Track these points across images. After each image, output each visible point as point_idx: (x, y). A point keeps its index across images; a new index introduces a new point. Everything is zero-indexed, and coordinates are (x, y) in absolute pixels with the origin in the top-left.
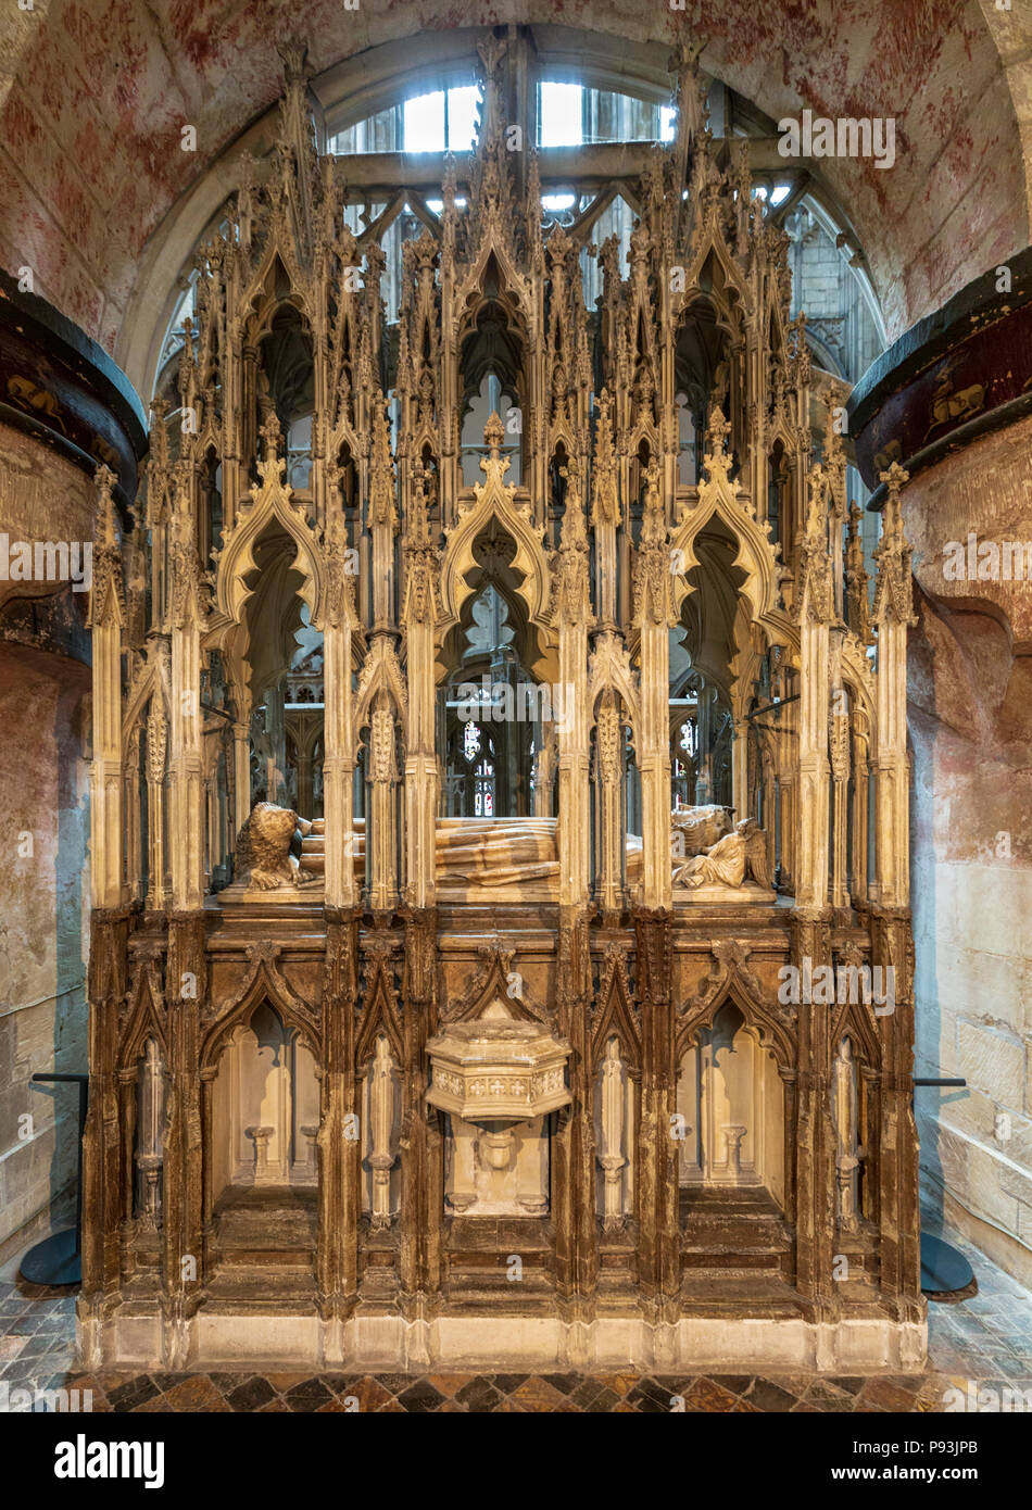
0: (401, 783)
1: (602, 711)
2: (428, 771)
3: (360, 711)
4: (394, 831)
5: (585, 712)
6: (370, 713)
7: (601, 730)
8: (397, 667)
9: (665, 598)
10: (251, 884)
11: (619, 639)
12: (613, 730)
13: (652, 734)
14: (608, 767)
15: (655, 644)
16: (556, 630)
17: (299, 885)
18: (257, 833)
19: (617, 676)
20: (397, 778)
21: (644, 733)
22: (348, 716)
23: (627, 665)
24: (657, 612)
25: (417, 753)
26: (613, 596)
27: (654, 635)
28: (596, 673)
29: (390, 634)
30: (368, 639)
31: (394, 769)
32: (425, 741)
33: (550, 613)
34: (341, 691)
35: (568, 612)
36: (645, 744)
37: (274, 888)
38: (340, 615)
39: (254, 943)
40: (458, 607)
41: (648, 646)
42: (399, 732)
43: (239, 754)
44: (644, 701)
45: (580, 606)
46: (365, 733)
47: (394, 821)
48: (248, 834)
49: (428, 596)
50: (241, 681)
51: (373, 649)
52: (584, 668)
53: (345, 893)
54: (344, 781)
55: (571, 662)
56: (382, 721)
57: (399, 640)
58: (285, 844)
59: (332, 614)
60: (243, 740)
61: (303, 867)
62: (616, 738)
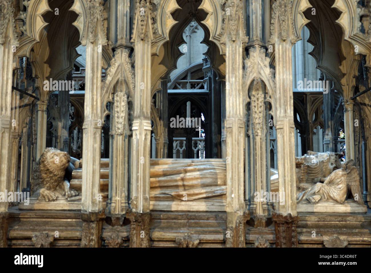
0: (131, 136)
1: (254, 93)
2: (145, 128)
3: (107, 92)
4: (127, 165)
5: (241, 93)
6: (113, 94)
7: (253, 104)
8: (130, 66)
9: (288, 26)
10: (40, 198)
11: (263, 50)
12: (260, 104)
13: (282, 106)
14: (258, 126)
15: (283, 53)
16: (224, 44)
17: (69, 198)
18: (45, 166)
19: (262, 72)
20: (129, 133)
21: (278, 106)
22: (99, 95)
23: (268, 65)
24: (284, 34)
25: (139, 117)
26: (260, 25)
27: (282, 48)
28: (249, 70)
29: (126, 47)
30: (114, 50)
31: (127, 127)
32: (145, 110)
33: (221, 35)
34: (95, 81)
35: (230, 34)
36: (278, 112)
37: (54, 200)
38: (96, 36)
39: (38, 233)
40: (168, 31)
41: (279, 54)
42: (130, 105)
43: (39, 119)
44: (278, 86)
45: (237, 31)
46: (110, 105)
47: (126, 159)
48: (39, 167)
49: (147, 25)
50: (43, 75)
51: (116, 56)
52: (241, 67)
53: (93, 202)
54: (95, 134)
55: (233, 63)
56: (120, 98)
57: (132, 50)
58: (61, 173)
59: (91, 36)
60: (43, 111)
61: (72, 188)
62: (262, 109)
